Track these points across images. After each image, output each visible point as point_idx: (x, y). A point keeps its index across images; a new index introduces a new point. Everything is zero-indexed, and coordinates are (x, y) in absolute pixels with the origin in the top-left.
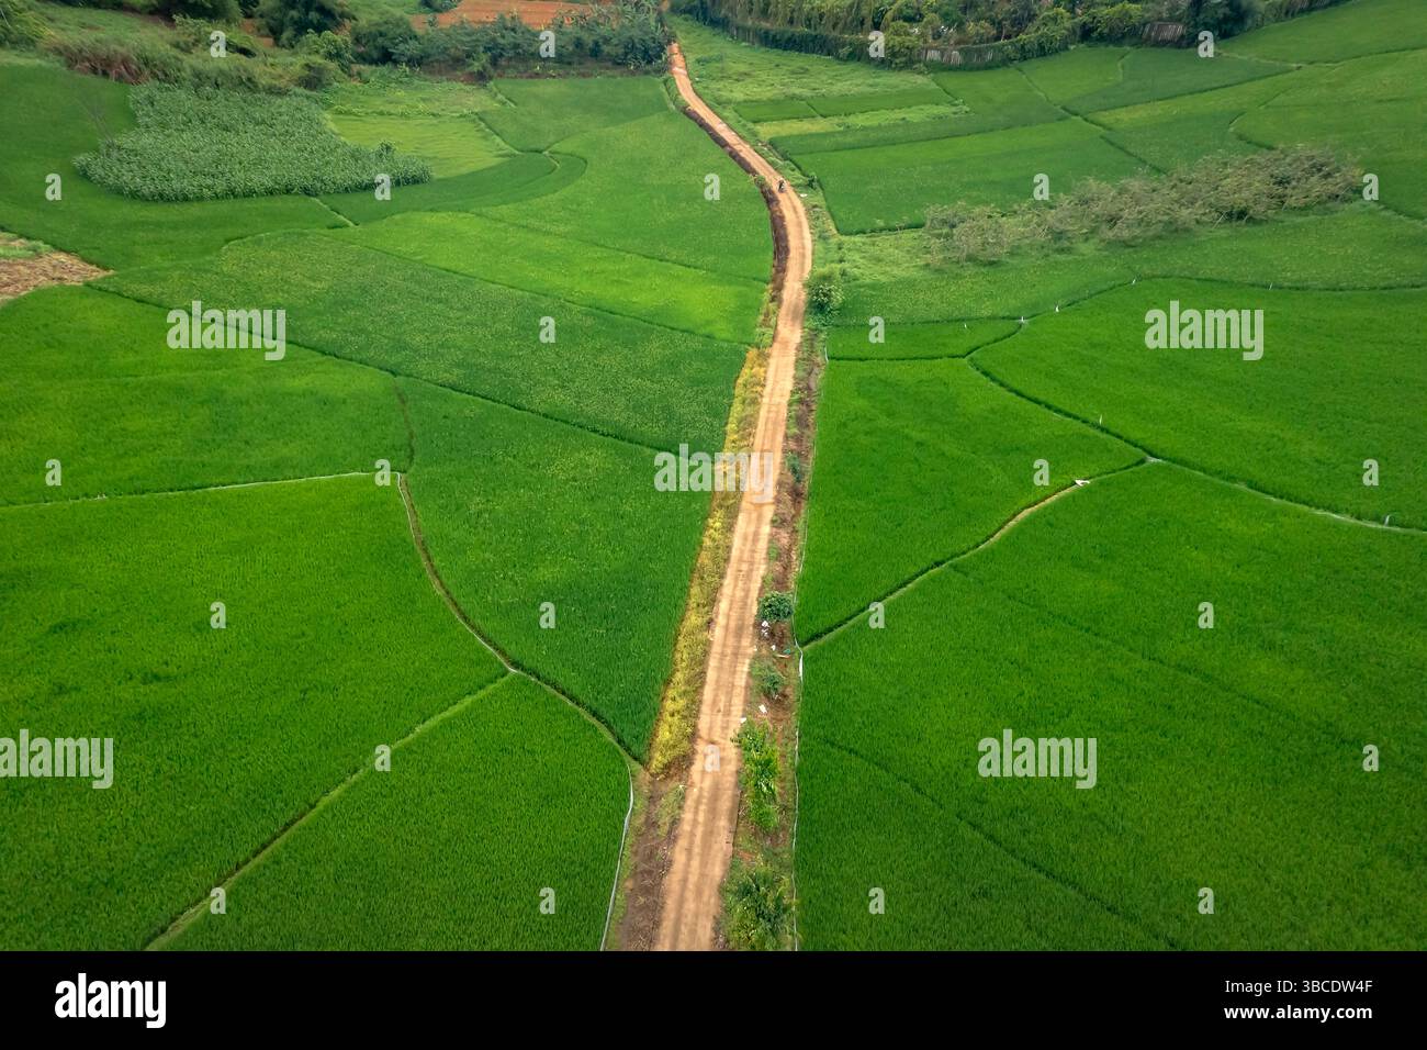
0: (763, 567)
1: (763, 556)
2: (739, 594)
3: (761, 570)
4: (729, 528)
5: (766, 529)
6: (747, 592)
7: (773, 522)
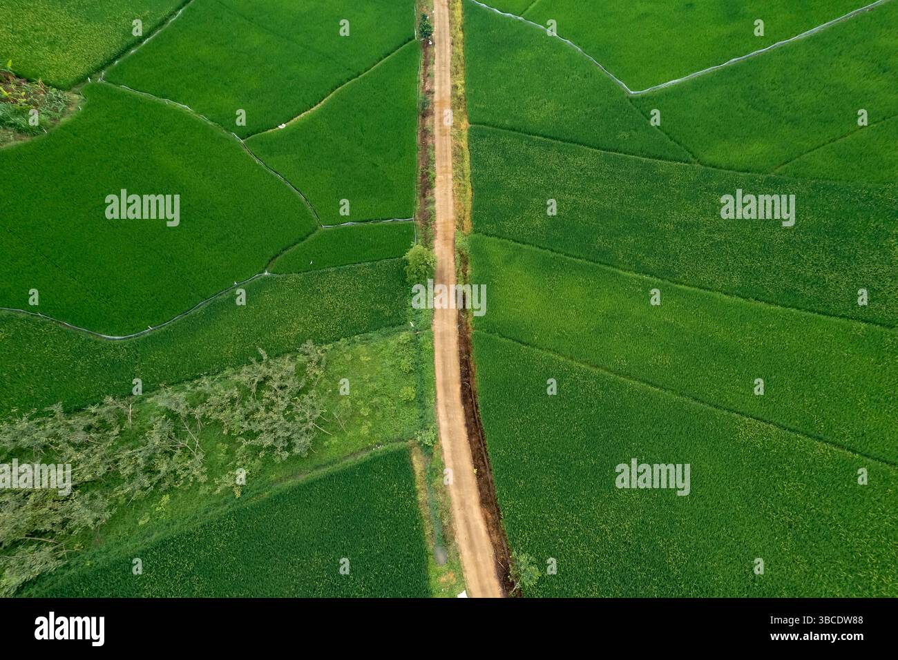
0: (435, 69)
1: (436, 74)
2: (443, 56)
3: (435, 68)
4: (455, 87)
5: (436, 88)
6: (440, 58)
7: (433, 93)
